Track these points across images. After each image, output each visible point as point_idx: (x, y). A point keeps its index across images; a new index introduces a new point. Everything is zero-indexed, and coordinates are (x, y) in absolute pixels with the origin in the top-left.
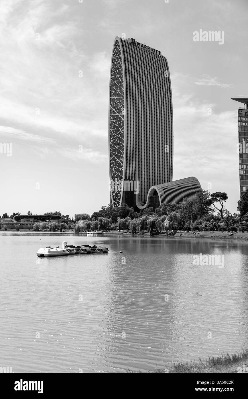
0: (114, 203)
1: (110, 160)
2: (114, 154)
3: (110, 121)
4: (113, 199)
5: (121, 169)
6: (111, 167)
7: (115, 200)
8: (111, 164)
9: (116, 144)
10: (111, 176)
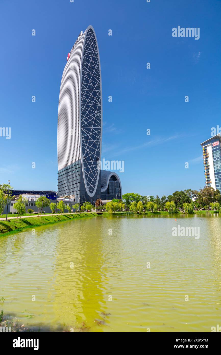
0: (87, 183)
1: (81, 137)
2: (88, 133)
3: (82, 98)
4: (86, 179)
5: (97, 150)
6: (83, 145)
7: (90, 180)
8: (83, 141)
9: (90, 124)
10: (83, 154)
